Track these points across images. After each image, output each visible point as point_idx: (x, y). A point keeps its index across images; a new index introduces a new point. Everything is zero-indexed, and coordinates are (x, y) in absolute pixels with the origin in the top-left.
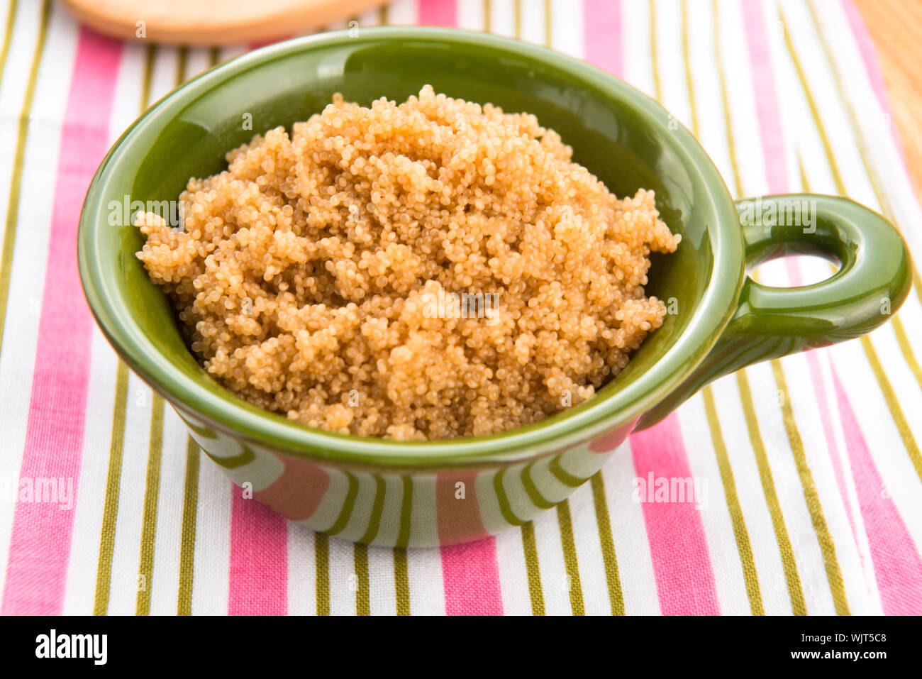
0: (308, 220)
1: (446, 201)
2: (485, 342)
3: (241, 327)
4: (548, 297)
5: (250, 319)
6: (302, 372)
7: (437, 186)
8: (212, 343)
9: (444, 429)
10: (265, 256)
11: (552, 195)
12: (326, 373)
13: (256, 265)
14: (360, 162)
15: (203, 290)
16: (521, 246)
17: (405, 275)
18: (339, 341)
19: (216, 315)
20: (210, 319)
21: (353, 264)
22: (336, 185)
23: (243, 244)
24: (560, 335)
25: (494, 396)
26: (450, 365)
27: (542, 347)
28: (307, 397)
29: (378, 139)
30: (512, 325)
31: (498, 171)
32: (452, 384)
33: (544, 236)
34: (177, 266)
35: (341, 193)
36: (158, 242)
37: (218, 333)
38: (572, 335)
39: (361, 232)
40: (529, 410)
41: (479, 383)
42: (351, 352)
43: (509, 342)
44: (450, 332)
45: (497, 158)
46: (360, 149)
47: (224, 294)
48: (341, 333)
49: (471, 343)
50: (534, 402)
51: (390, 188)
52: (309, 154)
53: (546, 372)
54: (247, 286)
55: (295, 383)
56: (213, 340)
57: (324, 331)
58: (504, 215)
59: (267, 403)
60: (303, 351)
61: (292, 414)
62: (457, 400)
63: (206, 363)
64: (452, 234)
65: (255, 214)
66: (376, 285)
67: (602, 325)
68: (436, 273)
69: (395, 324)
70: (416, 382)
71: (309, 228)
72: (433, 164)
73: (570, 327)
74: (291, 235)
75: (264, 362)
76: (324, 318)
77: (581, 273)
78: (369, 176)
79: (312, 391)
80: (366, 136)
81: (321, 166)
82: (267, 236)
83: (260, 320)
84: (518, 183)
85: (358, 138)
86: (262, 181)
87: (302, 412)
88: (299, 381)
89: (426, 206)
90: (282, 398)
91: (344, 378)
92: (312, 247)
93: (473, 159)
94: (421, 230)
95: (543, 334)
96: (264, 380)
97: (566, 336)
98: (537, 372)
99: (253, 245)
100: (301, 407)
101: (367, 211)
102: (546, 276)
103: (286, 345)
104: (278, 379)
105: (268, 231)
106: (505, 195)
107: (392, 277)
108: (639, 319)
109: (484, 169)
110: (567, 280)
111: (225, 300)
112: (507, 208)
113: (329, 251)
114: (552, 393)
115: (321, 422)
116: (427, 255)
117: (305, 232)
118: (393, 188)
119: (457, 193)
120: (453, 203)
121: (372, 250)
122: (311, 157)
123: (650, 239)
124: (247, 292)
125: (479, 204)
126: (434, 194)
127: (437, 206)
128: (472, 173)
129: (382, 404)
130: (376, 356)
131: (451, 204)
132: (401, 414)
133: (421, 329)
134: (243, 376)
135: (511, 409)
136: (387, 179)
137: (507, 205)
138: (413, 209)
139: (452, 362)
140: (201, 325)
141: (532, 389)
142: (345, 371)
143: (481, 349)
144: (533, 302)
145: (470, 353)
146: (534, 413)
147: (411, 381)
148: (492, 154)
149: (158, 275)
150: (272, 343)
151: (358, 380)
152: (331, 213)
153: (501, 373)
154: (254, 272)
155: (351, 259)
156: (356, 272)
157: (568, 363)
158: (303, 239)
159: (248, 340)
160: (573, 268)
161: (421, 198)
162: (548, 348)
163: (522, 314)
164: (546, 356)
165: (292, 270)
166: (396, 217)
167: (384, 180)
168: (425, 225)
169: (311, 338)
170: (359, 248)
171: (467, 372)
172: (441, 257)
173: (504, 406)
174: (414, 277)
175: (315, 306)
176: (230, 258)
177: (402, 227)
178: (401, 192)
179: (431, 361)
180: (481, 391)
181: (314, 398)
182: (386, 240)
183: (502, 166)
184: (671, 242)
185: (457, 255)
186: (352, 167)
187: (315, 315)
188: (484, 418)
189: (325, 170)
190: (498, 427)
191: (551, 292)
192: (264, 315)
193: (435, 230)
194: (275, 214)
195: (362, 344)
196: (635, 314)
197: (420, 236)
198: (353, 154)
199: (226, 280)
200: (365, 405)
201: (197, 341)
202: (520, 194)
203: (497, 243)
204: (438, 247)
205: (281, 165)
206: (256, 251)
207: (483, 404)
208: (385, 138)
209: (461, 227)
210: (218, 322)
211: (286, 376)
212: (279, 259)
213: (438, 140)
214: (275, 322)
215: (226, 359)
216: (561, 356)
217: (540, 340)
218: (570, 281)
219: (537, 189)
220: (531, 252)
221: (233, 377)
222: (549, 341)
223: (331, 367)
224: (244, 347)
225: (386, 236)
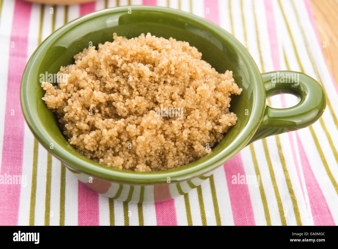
0: (105, 86)
1: (157, 80)
2: (172, 132)
3: (82, 127)
4: (194, 115)
5: (85, 124)
6: (104, 144)
7: (153, 75)
8: (71, 132)
9: (157, 164)
10: (90, 100)
11: (195, 76)
12: (113, 144)
13: (87, 103)
14: (125, 65)
15: (67, 112)
16: (184, 97)
17: (142, 108)
18: (118, 133)
19: (72, 122)
20: (70, 123)
21: (123, 104)
22: (116, 73)
23: (82, 95)
24: (199, 128)
25: (175, 152)
26: (159, 141)
27: (192, 134)
28: (106, 153)
29: (131, 56)
30: (181, 126)
31: (176, 69)
32: (159, 148)
33: (193, 93)
34: (57, 103)
35: (118, 76)
36: (50, 94)
37: (73, 129)
38: (203, 129)
39: (125, 91)
40: (188, 157)
41: (169, 147)
42: (122, 137)
43: (180, 133)
44: (159, 129)
45: (175, 64)
46: (125, 60)
47: (75, 114)
48: (119, 130)
49: (166, 133)
50: (189, 154)
51: (136, 75)
52: (105, 61)
53: (194, 143)
54: (83, 111)
55: (102, 148)
56: (71, 131)
57: (113, 129)
58: (178, 84)
59: (92, 155)
60: (105, 137)
61: (101, 160)
62: (161, 153)
63: (69, 140)
64: (159, 92)
65: (86, 84)
66: (131, 111)
67: (214, 124)
68: (153, 107)
69: (139, 127)
70: (146, 148)
71: (106, 89)
72: (152, 66)
73: (202, 126)
74: (100, 92)
75: (91, 140)
76: (112, 124)
77: (206, 105)
78: (128, 71)
79: (108, 151)
80: (127, 55)
81: (110, 65)
82: (91, 92)
83: (88, 124)
84: (183, 73)
85: (124, 56)
86: (88, 70)
87: (105, 159)
88: (103, 147)
89: (149, 81)
90: (98, 154)
91: (120, 146)
92: (107, 97)
93: (167, 64)
94: (148, 91)
95: (192, 129)
96: (91, 147)
97: (201, 129)
98: (190, 142)
99: (86, 96)
100: (104, 157)
101: (127, 83)
102: (193, 107)
103: (98, 134)
104: (96, 146)
105: (91, 90)
106: (178, 77)
107: (137, 108)
108: (227, 122)
109: (171, 68)
110: (201, 108)
111: (75, 116)
112: (179, 82)
113: (113, 98)
114: (196, 151)
115: (112, 163)
116: (150, 100)
117: (104, 90)
119: (161, 77)
120: (159, 81)
121: (129, 98)
122: (106, 62)
123: (231, 90)
124: (83, 113)
125: (169, 81)
126: (153, 77)
127: (153, 82)
128: (166, 70)
129: (134, 156)
130: (132, 138)
131: (158, 81)
132: (141, 160)
133: (148, 128)
134: (83, 145)
135: (181, 156)
136: (135, 72)
137: (179, 81)
138: (145, 83)
139: (160, 140)
140: (66, 125)
141: (189, 149)
142: (120, 143)
143: (170, 135)
144: (189, 117)
145: (166, 137)
146: (189, 158)
147: (144, 148)
148: (174, 63)
149: (50, 106)
150: (93, 133)
151: (125, 147)
152: (114, 84)
153: (177, 143)
154: (86, 105)
155: (122, 101)
156: (124, 107)
157: (202, 139)
158: (104, 94)
159: (84, 131)
160: (203, 103)
161: (148, 79)
162: (194, 134)
163: (185, 121)
164: (194, 137)
165: (100, 105)
166: (138, 86)
167: (134, 72)
168: (149, 89)
169: (108, 132)
170: (125, 97)
171: (165, 143)
172: (155, 101)
173: (178, 155)
174: (145, 108)
175: (109, 119)
176: (77, 100)
177: (141, 89)
178: (140, 77)
179: (152, 140)
180: (170, 150)
181: (109, 154)
182: (135, 94)
183: (177, 67)
184: (239, 91)
185: (161, 101)
186: (122, 67)
187: (109, 123)
188: (171, 160)
189: (112, 67)
190: (177, 163)
191: (196, 113)
192: (90, 122)
193: (153, 91)
194: (93, 84)
195: (126, 134)
196: (226, 120)
197: (147, 93)
198: (122, 62)
199: (76, 109)
200: (128, 156)
201: (65, 131)
202: (184, 77)
203: (176, 96)
204: (154, 97)
205: (95, 64)
206: (87, 98)
207: (171, 155)
208: (134, 55)
209: (162, 90)
210: (73, 124)
211: (99, 145)
212: (95, 101)
213: (153, 57)
214: (94, 125)
215: (76, 139)
216: (199, 137)
217: (191, 131)
218: (202, 108)
219: (190, 74)
220: (188, 99)
221: (79, 146)
222: (195, 132)
223: (115, 142)
224: (83, 134)
225: (135, 93)
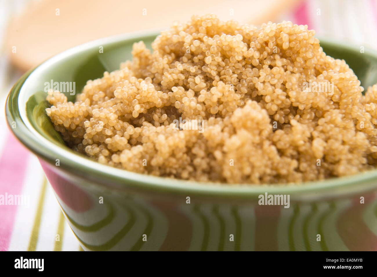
1: (256, 62)
2: (291, 145)
4: (332, 118)
12: (177, 166)
13: (127, 108)
14: (197, 43)
15: (90, 126)
17: (230, 104)
20: (95, 144)
21: (194, 99)
22: (180, 61)
24: (344, 143)
30: (308, 135)
31: (291, 41)
35: (184, 64)
37: (100, 151)
38: (351, 143)
39: (199, 82)
43: (308, 144)
44: (265, 138)
46: (196, 37)
47: (105, 126)
48: (188, 138)
51: (218, 54)
52: (162, 47)
54: (121, 122)
60: (161, 150)
64: (262, 79)
66: (210, 112)
74: (152, 86)
75: (133, 160)
78: (203, 50)
81: (170, 53)
84: (304, 50)
85: (195, 31)
91: (190, 169)
92: (166, 96)
93: (274, 33)
95: (331, 141)
101: (202, 71)
106: (296, 60)
107: (221, 106)
109: (281, 39)
111: (105, 130)
116: (245, 94)
118: (220, 54)
119: (263, 57)
120: (261, 63)
122: (163, 49)
125: (279, 64)
126: (248, 59)
127: (250, 66)
128: (273, 42)
130: (213, 150)
131: (259, 64)
136: (216, 49)
137: (297, 68)
138: (234, 66)
139: (269, 156)
140: (88, 148)
144: (321, 122)
145: (281, 152)
149: (60, 122)
150: (138, 149)
151: (200, 169)
152: (178, 75)
154: (126, 114)
156: (197, 104)
158: (159, 92)
160: (346, 105)
163: (315, 129)
166: (222, 73)
167: (214, 49)
168: (242, 77)
169: (167, 140)
170: (197, 93)
172: (255, 94)
177: (227, 77)
178: (225, 56)
192: (133, 136)
193: (249, 78)
197: (240, 82)
198: (192, 39)
202: (305, 60)
204: (253, 89)
206: (128, 100)
209: (268, 75)
212: (143, 103)
225: (216, 83)
